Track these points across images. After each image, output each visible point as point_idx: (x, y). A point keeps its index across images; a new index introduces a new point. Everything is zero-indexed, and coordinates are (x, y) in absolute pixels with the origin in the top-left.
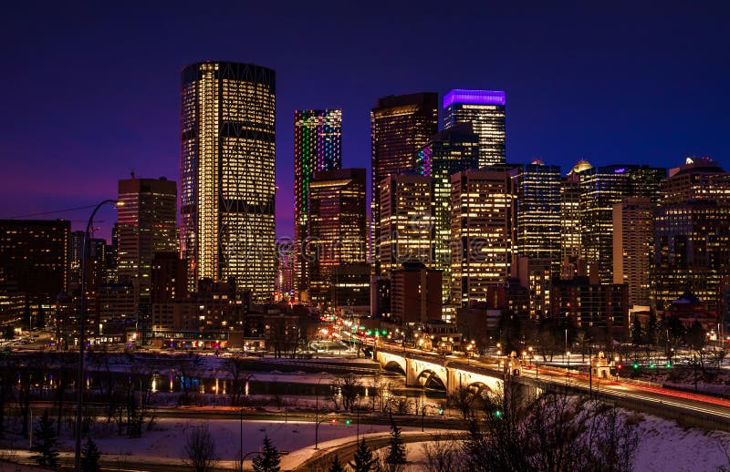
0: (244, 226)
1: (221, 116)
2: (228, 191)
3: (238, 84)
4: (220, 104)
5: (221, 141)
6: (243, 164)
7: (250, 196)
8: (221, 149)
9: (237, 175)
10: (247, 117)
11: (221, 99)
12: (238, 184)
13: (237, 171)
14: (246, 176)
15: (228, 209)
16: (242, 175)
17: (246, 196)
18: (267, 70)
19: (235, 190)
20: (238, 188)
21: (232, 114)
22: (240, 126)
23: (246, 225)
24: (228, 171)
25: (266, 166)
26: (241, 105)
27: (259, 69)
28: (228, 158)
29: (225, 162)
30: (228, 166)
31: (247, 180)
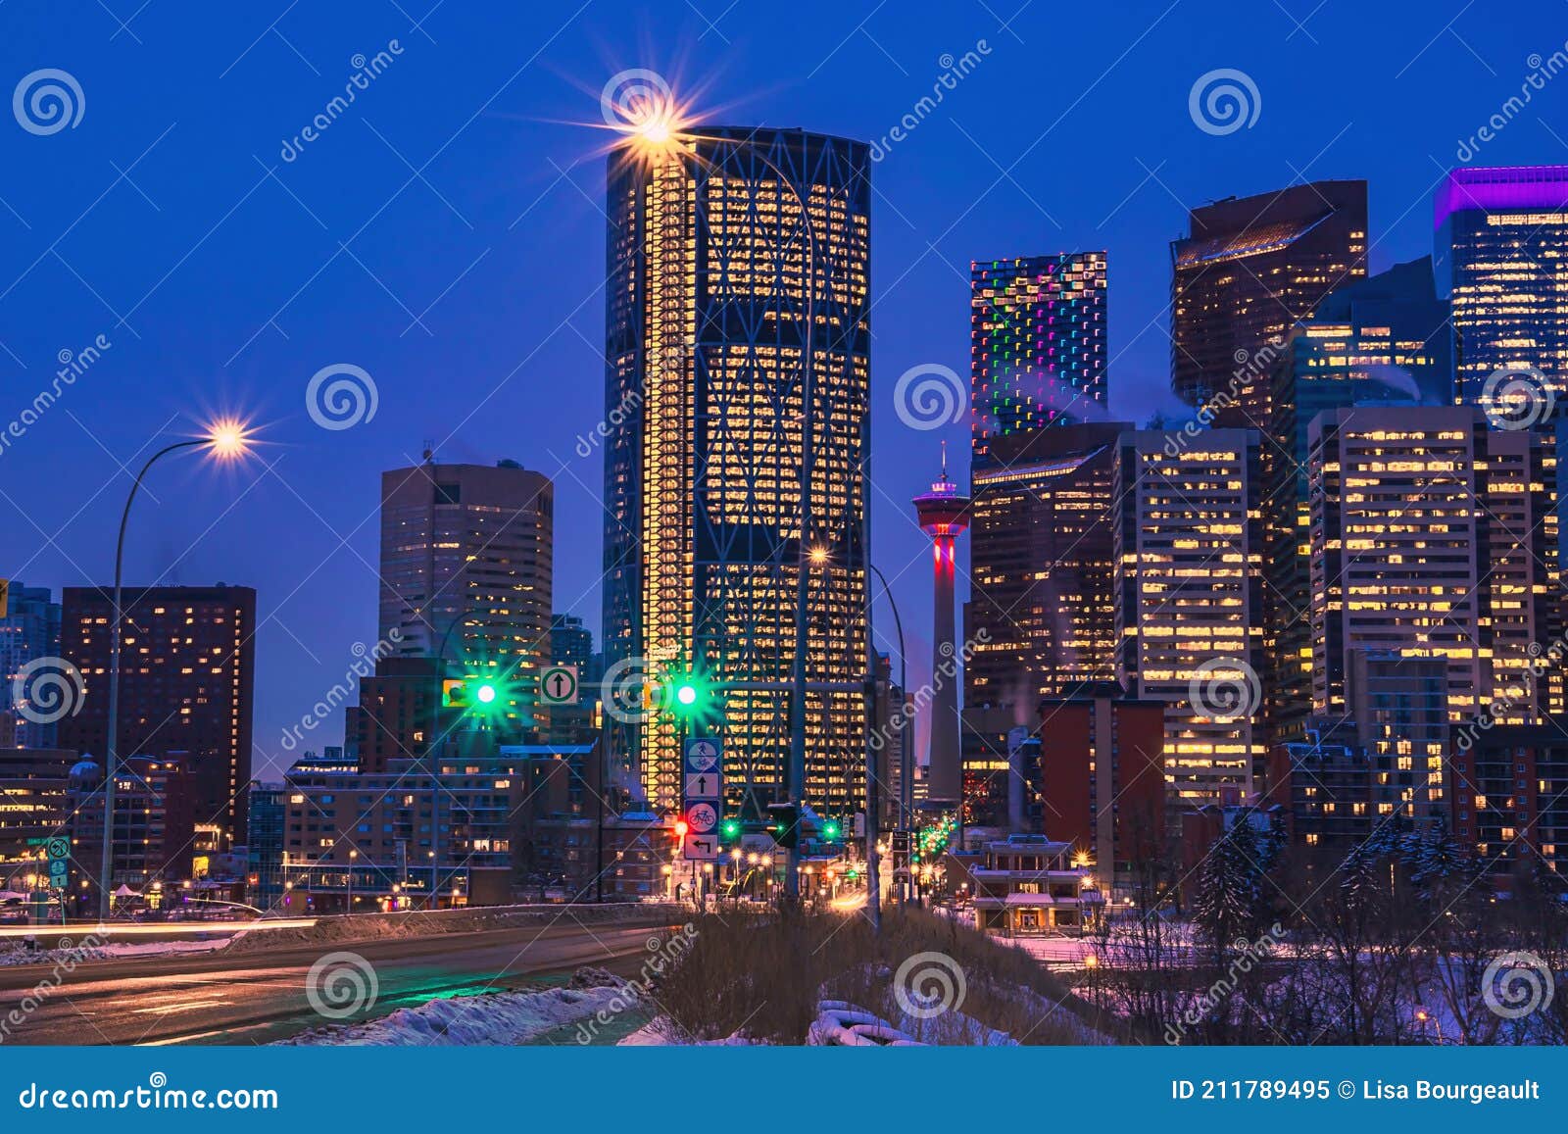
0: (769, 601)
1: (702, 283)
2: (723, 501)
3: (753, 191)
4: (702, 250)
5: (704, 354)
6: (768, 420)
7: (788, 514)
8: (702, 381)
9: (749, 454)
10: (779, 284)
11: (703, 235)
12: (751, 479)
13: (749, 442)
14: (777, 454)
15: (723, 555)
16: (765, 453)
17: (777, 515)
18: (840, 144)
19: (743, 496)
20: (751, 490)
21: (735, 274)
22: (760, 310)
23: (778, 600)
24: (724, 441)
25: (839, 424)
26: (761, 250)
27: (817, 141)
28: (724, 406)
29: (714, 417)
30: (724, 427)
31: (778, 467)
